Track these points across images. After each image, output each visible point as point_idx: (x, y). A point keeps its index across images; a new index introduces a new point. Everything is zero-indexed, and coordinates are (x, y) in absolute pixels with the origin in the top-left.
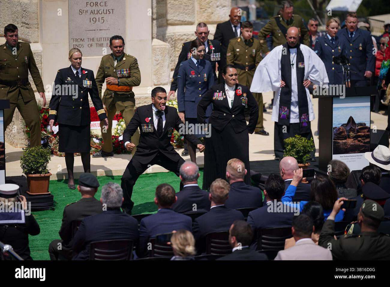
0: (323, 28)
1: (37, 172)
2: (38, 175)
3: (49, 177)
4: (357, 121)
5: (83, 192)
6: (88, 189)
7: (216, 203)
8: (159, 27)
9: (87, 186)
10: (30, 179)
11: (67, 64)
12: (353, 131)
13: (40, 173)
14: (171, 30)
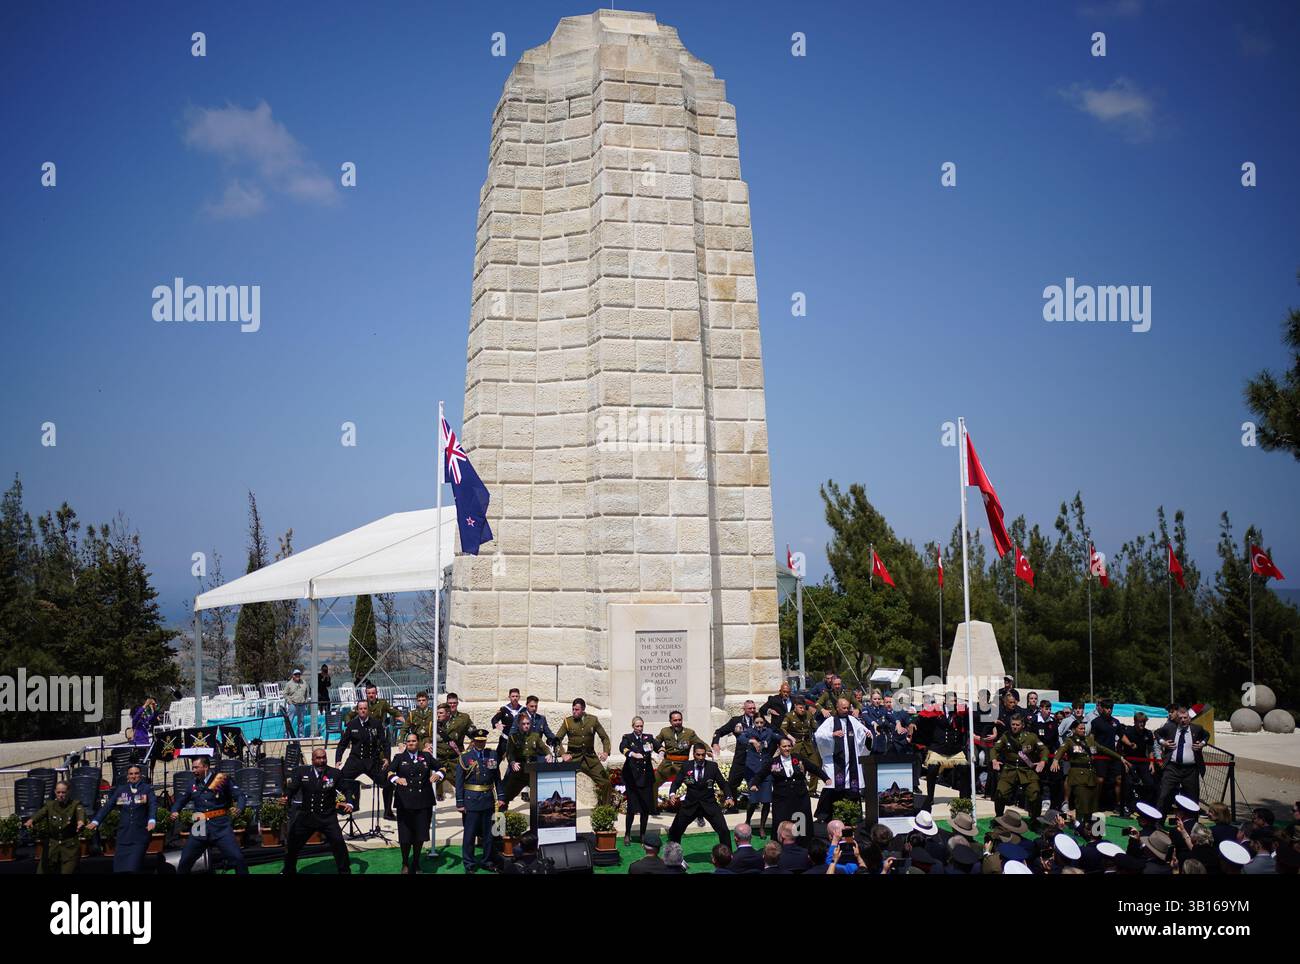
0: (868, 697)
1: (605, 829)
2: (605, 832)
3: (615, 834)
4: (900, 787)
5: (648, 851)
6: (650, 848)
7: (769, 864)
8: (717, 695)
9: (649, 845)
10: (598, 835)
11: (631, 731)
12: (898, 796)
13: (608, 830)
14: (728, 699)
